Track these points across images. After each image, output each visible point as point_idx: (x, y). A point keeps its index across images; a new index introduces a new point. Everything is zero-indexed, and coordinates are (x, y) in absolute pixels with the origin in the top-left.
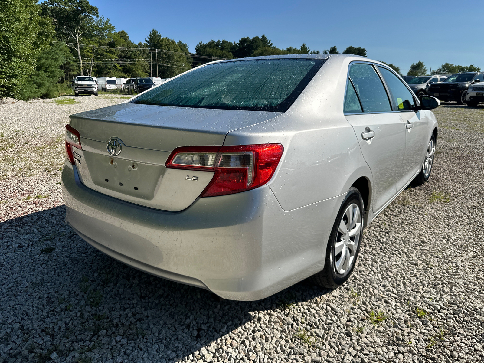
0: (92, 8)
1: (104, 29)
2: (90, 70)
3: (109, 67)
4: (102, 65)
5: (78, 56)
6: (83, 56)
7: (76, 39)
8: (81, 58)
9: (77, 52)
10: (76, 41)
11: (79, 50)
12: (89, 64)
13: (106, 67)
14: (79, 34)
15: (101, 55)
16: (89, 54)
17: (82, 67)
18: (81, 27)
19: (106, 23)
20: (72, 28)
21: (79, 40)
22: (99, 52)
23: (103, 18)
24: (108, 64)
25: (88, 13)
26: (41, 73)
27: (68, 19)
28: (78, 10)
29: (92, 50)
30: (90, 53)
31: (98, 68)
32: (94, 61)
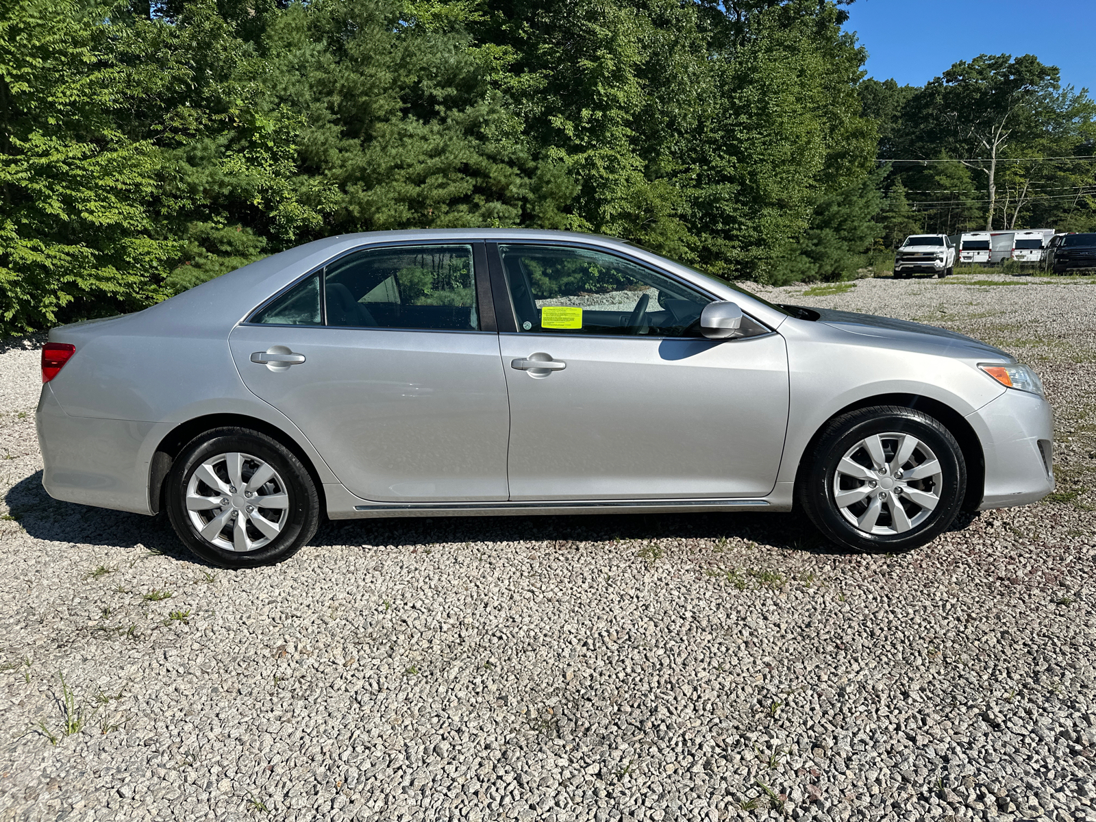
0: (1043, 72)
1: (1069, 116)
2: (1010, 217)
3: (1066, 206)
4: (1046, 204)
5: (987, 187)
6: (1000, 186)
7: (992, 149)
8: (993, 189)
9: (988, 177)
10: (991, 154)
11: (993, 172)
12: (1011, 202)
13: (1057, 207)
14: (1001, 136)
15: (1049, 178)
16: (1018, 179)
17: (992, 212)
18: (1009, 121)
19: (1075, 100)
20: (988, 123)
21: (997, 149)
22: (1045, 172)
23: (1072, 89)
24: (1063, 198)
25: (1032, 83)
26: (828, 233)
27: (981, 104)
28: (1007, 82)
29: (1027, 169)
30: (1021, 176)
31: (1033, 211)
32: (1026, 196)
